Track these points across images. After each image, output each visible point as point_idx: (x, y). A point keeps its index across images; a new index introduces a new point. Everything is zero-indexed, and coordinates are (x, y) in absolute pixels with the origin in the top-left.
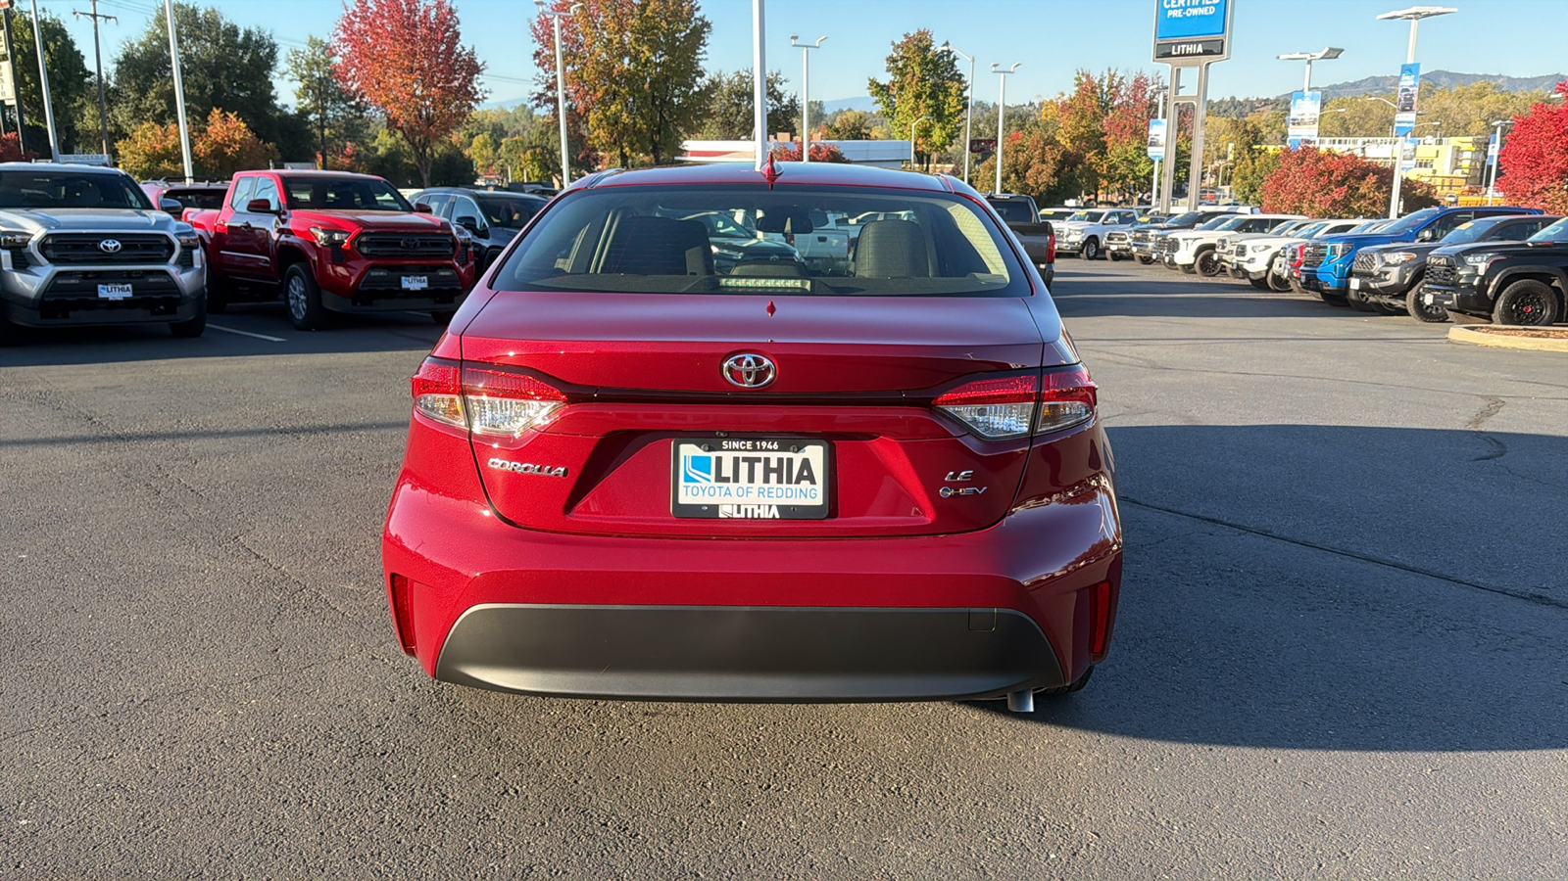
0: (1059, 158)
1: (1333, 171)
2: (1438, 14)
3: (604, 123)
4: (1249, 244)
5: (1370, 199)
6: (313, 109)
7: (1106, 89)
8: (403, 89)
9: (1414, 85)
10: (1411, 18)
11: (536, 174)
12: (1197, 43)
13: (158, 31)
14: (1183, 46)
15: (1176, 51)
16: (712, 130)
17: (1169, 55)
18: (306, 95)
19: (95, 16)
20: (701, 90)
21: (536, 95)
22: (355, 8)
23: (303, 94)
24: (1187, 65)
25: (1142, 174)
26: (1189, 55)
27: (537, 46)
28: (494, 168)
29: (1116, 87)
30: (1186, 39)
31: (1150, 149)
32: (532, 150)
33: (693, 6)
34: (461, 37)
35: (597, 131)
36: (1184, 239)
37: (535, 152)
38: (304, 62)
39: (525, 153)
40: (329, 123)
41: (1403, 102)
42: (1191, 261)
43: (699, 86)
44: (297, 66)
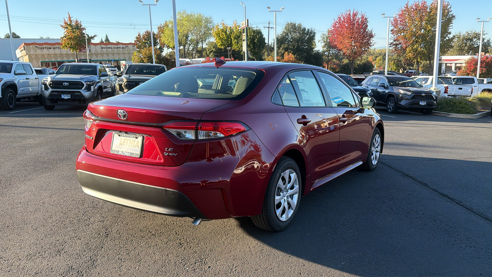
3: (412, 51)
6: (326, 51)
8: (348, 44)
11: (394, 68)
13: (285, 31)
16: (455, 52)
18: (325, 47)
19: (269, 28)
20: (449, 39)
21: (390, 43)
22: (337, 20)
23: (324, 46)
27: (392, 28)
28: (382, 67)
32: (394, 61)
33: (449, 11)
34: (368, 27)
35: (409, 54)
37: (395, 61)
38: (325, 37)
39: (391, 62)
40: (330, 55)
43: (449, 38)
44: (324, 38)
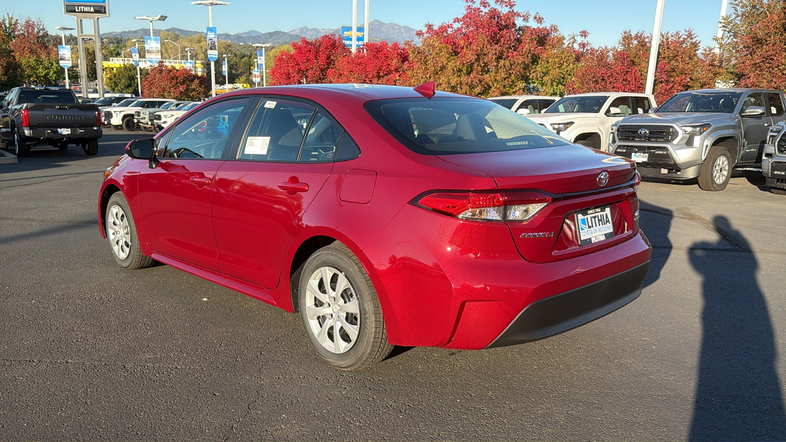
0: (5, 64)
1: (178, 77)
2: (221, 4)
4: (162, 114)
5: (197, 91)
7: (8, 26)
9: (215, 38)
10: (208, 5)
12: (90, 6)
14: (82, 7)
15: (78, 9)
17: (74, 11)
24: (86, 18)
25: (42, 75)
26: (86, 12)
29: (14, 25)
30: (83, 3)
31: (60, 62)
36: (115, 112)
41: (210, 45)
42: (121, 123)
